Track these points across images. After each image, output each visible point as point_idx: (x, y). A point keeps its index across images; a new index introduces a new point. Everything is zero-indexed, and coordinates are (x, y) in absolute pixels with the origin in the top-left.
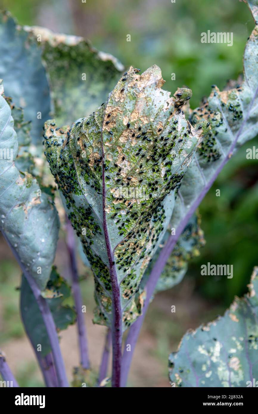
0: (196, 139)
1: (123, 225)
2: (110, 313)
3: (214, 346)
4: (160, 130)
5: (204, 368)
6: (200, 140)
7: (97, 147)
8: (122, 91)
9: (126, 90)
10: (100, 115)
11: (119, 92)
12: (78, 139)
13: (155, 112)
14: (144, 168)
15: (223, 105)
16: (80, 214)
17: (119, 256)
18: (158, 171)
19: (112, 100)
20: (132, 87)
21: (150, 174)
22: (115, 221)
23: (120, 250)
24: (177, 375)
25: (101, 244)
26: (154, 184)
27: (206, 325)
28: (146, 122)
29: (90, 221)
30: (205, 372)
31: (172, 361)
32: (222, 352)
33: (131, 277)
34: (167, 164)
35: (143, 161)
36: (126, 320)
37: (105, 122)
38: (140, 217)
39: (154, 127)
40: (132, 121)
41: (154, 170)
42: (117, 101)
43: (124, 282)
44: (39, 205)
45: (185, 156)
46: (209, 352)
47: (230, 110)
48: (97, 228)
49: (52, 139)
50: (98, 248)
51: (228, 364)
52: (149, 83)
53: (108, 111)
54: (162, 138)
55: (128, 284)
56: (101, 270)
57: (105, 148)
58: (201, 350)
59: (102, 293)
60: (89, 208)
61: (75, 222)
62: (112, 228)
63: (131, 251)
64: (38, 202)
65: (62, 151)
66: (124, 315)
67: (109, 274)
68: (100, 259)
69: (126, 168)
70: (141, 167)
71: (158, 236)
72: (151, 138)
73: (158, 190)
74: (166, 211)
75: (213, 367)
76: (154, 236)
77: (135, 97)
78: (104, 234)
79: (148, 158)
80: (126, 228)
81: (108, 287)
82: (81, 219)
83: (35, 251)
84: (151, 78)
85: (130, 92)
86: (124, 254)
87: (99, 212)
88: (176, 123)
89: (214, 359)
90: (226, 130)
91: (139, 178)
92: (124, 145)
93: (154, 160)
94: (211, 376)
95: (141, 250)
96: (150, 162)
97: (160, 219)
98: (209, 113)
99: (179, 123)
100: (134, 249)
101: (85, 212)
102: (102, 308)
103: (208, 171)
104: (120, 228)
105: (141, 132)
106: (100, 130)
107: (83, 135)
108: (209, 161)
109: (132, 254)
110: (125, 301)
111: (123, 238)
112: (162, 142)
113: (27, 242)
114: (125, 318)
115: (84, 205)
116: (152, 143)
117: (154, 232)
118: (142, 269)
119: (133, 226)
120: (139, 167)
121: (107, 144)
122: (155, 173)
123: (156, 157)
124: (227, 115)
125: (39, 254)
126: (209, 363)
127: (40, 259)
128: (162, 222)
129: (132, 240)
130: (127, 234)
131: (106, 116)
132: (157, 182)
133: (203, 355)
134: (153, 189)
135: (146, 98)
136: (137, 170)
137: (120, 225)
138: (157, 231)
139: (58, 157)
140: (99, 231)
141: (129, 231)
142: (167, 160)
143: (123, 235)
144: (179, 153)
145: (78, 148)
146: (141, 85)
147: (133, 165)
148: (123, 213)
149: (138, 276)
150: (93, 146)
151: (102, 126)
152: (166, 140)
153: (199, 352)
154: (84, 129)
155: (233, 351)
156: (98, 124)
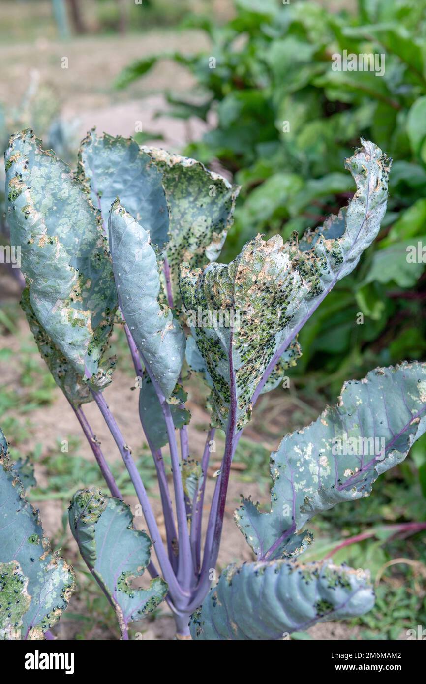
0: (306, 289)
1: (245, 354)
2: (227, 420)
3: (307, 446)
4: (280, 285)
5: (298, 464)
6: (309, 290)
7: (228, 295)
8: (252, 253)
9: (255, 253)
10: (232, 270)
11: (249, 254)
12: (213, 286)
13: (278, 272)
14: (265, 312)
15: (327, 252)
16: (209, 343)
17: (239, 377)
18: (275, 314)
19: (243, 260)
20: (259, 251)
21: (269, 316)
22: (239, 351)
23: (240, 373)
24: (276, 470)
25: (225, 367)
26: (271, 324)
27: (301, 429)
28: (269, 279)
29: (217, 349)
30: (298, 468)
31: (273, 459)
32: (313, 451)
33: (246, 392)
34: (282, 309)
35: (265, 307)
36: (238, 425)
37: (237, 277)
38: (258, 348)
39: (276, 283)
40: (259, 278)
41: (272, 313)
42: (247, 261)
43: (241, 397)
44: (172, 330)
45: (297, 302)
46: (303, 451)
47: (333, 256)
48: (223, 355)
49: (187, 279)
50: (222, 370)
51: (318, 461)
52: (274, 250)
53: (239, 269)
54: (281, 291)
55: (244, 398)
56: (222, 387)
57: (235, 297)
58: (296, 449)
59: (221, 405)
60: (218, 340)
61: (203, 348)
62: (236, 357)
63: (248, 373)
64: (171, 328)
65: (196, 291)
66: (238, 421)
67: (230, 391)
68: (223, 378)
69: (251, 312)
70: (263, 311)
71: (269, 359)
72: (272, 291)
73: (274, 328)
74: (276, 339)
75: (306, 463)
76: (266, 360)
77: (262, 260)
78: (229, 360)
79: (269, 305)
80: (247, 356)
81: (227, 400)
82: (210, 347)
83: (166, 367)
84: (275, 245)
85: (258, 256)
86: (243, 376)
87: (227, 343)
88: (292, 279)
89: (307, 457)
90: (329, 272)
91: (261, 319)
92: (251, 296)
93: (273, 305)
94: (304, 470)
95: (256, 372)
96: (270, 308)
97: (271, 346)
98: (315, 257)
99: (294, 278)
100: (251, 371)
101: (214, 342)
102: (220, 416)
103: (312, 302)
104: (242, 356)
105: (265, 287)
106: (232, 283)
107: (218, 284)
108: (313, 296)
109: (249, 375)
110: (240, 411)
111: (244, 363)
112: (281, 294)
113: (161, 360)
114: (238, 423)
115: (214, 337)
116: (273, 295)
117: (266, 357)
118: (255, 386)
119: (253, 354)
120: (261, 312)
121: (237, 294)
122: (273, 316)
123: (275, 304)
124: (330, 260)
125: (170, 370)
126: (302, 460)
127: (170, 374)
128: (273, 348)
129: (251, 365)
130: (247, 361)
131: (238, 273)
132: (274, 322)
133: (297, 454)
134: (270, 328)
135: (270, 261)
136: (260, 314)
137: (242, 354)
138: (268, 356)
139: (193, 296)
140: (224, 357)
141: (249, 359)
142: (284, 306)
143: (244, 362)
144: (293, 300)
145: (212, 293)
146: (267, 250)
147: (257, 311)
148: (246, 345)
149: (251, 391)
150: (226, 293)
151: (234, 280)
152: (284, 292)
153: (295, 451)
154: (218, 279)
155: (323, 450)
156: (231, 277)
